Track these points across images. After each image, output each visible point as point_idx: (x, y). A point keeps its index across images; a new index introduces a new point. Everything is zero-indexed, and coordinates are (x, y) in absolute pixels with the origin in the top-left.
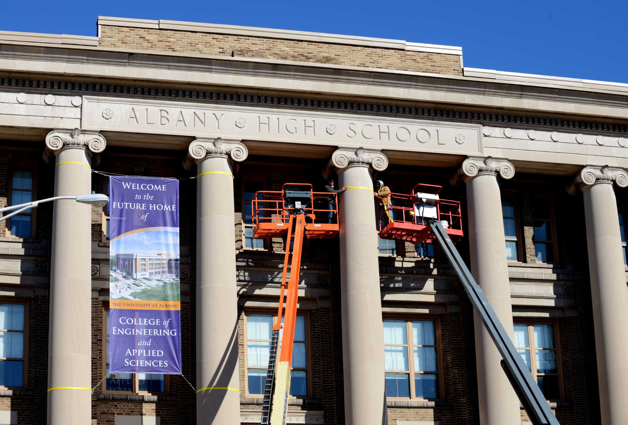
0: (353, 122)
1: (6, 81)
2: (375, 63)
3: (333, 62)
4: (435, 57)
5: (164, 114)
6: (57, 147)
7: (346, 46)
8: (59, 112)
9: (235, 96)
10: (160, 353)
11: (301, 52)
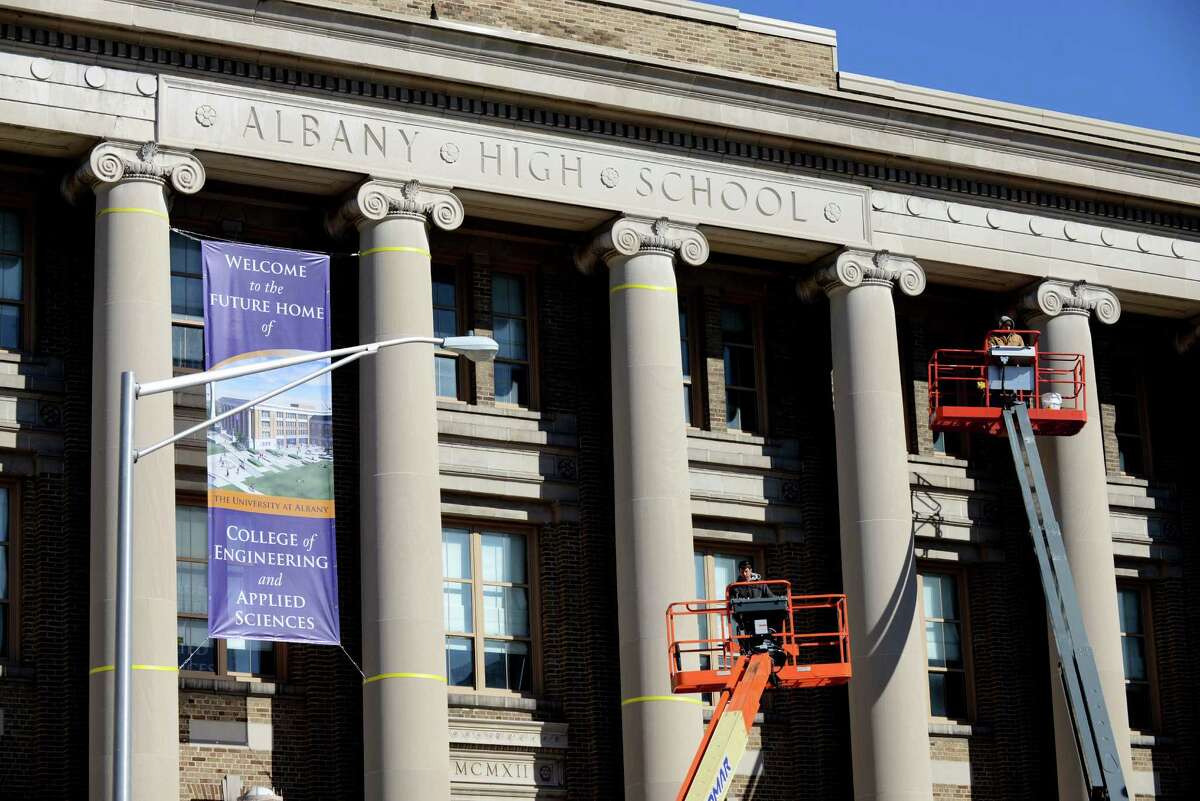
0: (650, 166)
1: (11, 31)
2: (684, 50)
3: (613, 42)
4: (789, 47)
5: (310, 123)
6: (112, 177)
7: (633, 12)
8: (113, 103)
9: (441, 99)
10: (300, 602)
11: (555, 18)
